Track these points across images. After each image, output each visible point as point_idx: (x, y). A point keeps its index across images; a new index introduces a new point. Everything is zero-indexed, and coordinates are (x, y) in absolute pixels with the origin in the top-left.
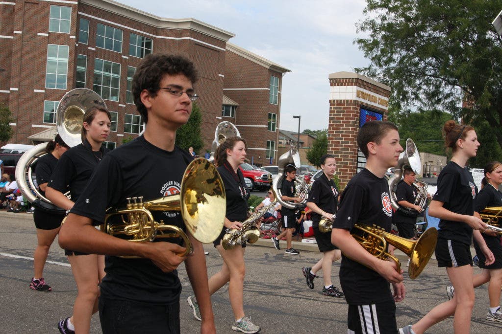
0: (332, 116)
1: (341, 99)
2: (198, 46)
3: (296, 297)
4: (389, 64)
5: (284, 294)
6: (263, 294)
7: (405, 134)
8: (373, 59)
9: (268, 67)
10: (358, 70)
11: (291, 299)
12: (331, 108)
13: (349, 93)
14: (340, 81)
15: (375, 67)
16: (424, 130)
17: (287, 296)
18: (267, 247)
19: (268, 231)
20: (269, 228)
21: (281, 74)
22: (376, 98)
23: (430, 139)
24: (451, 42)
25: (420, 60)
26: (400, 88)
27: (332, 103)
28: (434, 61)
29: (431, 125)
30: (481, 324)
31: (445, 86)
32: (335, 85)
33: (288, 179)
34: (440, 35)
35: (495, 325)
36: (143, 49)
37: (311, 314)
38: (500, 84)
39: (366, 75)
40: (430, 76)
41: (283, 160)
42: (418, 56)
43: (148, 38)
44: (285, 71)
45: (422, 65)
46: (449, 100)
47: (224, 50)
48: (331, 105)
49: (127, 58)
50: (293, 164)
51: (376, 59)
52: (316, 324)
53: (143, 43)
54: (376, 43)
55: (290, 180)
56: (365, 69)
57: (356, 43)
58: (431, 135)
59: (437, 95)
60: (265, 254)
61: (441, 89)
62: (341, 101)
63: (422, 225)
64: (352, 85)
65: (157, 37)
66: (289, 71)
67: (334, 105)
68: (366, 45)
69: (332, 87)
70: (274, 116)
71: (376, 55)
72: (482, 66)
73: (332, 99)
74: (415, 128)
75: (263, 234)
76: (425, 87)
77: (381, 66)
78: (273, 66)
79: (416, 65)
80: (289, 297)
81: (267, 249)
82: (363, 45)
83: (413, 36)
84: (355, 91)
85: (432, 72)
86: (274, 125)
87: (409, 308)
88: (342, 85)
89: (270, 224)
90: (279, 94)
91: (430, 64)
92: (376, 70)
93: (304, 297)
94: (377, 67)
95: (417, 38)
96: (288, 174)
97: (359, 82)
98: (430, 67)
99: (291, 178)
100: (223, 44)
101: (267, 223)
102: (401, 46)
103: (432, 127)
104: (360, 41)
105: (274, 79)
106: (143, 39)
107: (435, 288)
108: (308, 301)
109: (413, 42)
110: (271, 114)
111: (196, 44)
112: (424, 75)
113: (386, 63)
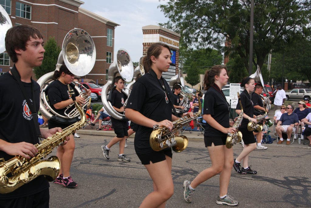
0: (145, 53)
1: (150, 42)
2: (61, 10)
3: (122, 167)
4: (180, 20)
5: (115, 165)
6: (102, 166)
7: (191, 63)
8: (170, 17)
9: (106, 23)
10: (161, 24)
11: (120, 167)
12: (144, 48)
13: (155, 38)
14: (149, 31)
15: (171, 22)
16: (202, 60)
17: (117, 166)
18: (106, 136)
19: (106, 126)
20: (107, 124)
21: (114, 27)
22: (171, 41)
23: (206, 66)
24: (217, 6)
25: (198, 18)
26: (187, 35)
27: (144, 45)
28: (207, 18)
29: (206, 57)
30: (233, 177)
31: (214, 33)
32: (146, 34)
33: (175, 93)
34: (210, 2)
35: (242, 177)
36: (25, 12)
37: (131, 176)
38: (246, 32)
39: (166, 27)
40: (205, 27)
41: (173, 80)
42: (197, 15)
43: (28, 5)
44: (116, 25)
45: (199, 21)
46: (216, 42)
47: (78, 12)
48: (144, 46)
49: (15, 18)
50: (180, 84)
51: (172, 17)
52: (135, 182)
53: (25, 8)
54: (171, 8)
55: (177, 95)
56: (165, 24)
57: (159, 8)
58: (206, 64)
59: (209, 39)
60: (104, 140)
61: (211, 35)
62: (150, 43)
63: (200, 118)
64: (156, 33)
65: (34, 4)
66: (119, 25)
67: (146, 46)
68: (165, 9)
69: (144, 35)
70: (110, 54)
71: (172, 15)
72: (235, 21)
73: (144, 42)
74: (197, 60)
75: (104, 128)
76: (201, 34)
77: (175, 22)
78: (109, 22)
79: (196, 20)
80: (119, 166)
81: (106, 137)
82: (163, 9)
83: (194, 3)
84: (158, 37)
85: (206, 25)
86: (110, 59)
87: (191, 170)
88: (150, 34)
89: (108, 121)
90: (113, 39)
91: (204, 20)
92: (171, 24)
93: (128, 166)
94: (173, 23)
95: (196, 4)
96: (176, 90)
97: (161, 32)
98: (205, 22)
99: (177, 93)
100: (77, 8)
101: (106, 121)
102: (187, 9)
103: (207, 59)
104: (162, 6)
105: (110, 30)
106: (25, 6)
107: (207, 157)
108: (130, 169)
109: (194, 6)
110: (108, 53)
111: (59, 9)
112: (201, 26)
113: (178, 20)
